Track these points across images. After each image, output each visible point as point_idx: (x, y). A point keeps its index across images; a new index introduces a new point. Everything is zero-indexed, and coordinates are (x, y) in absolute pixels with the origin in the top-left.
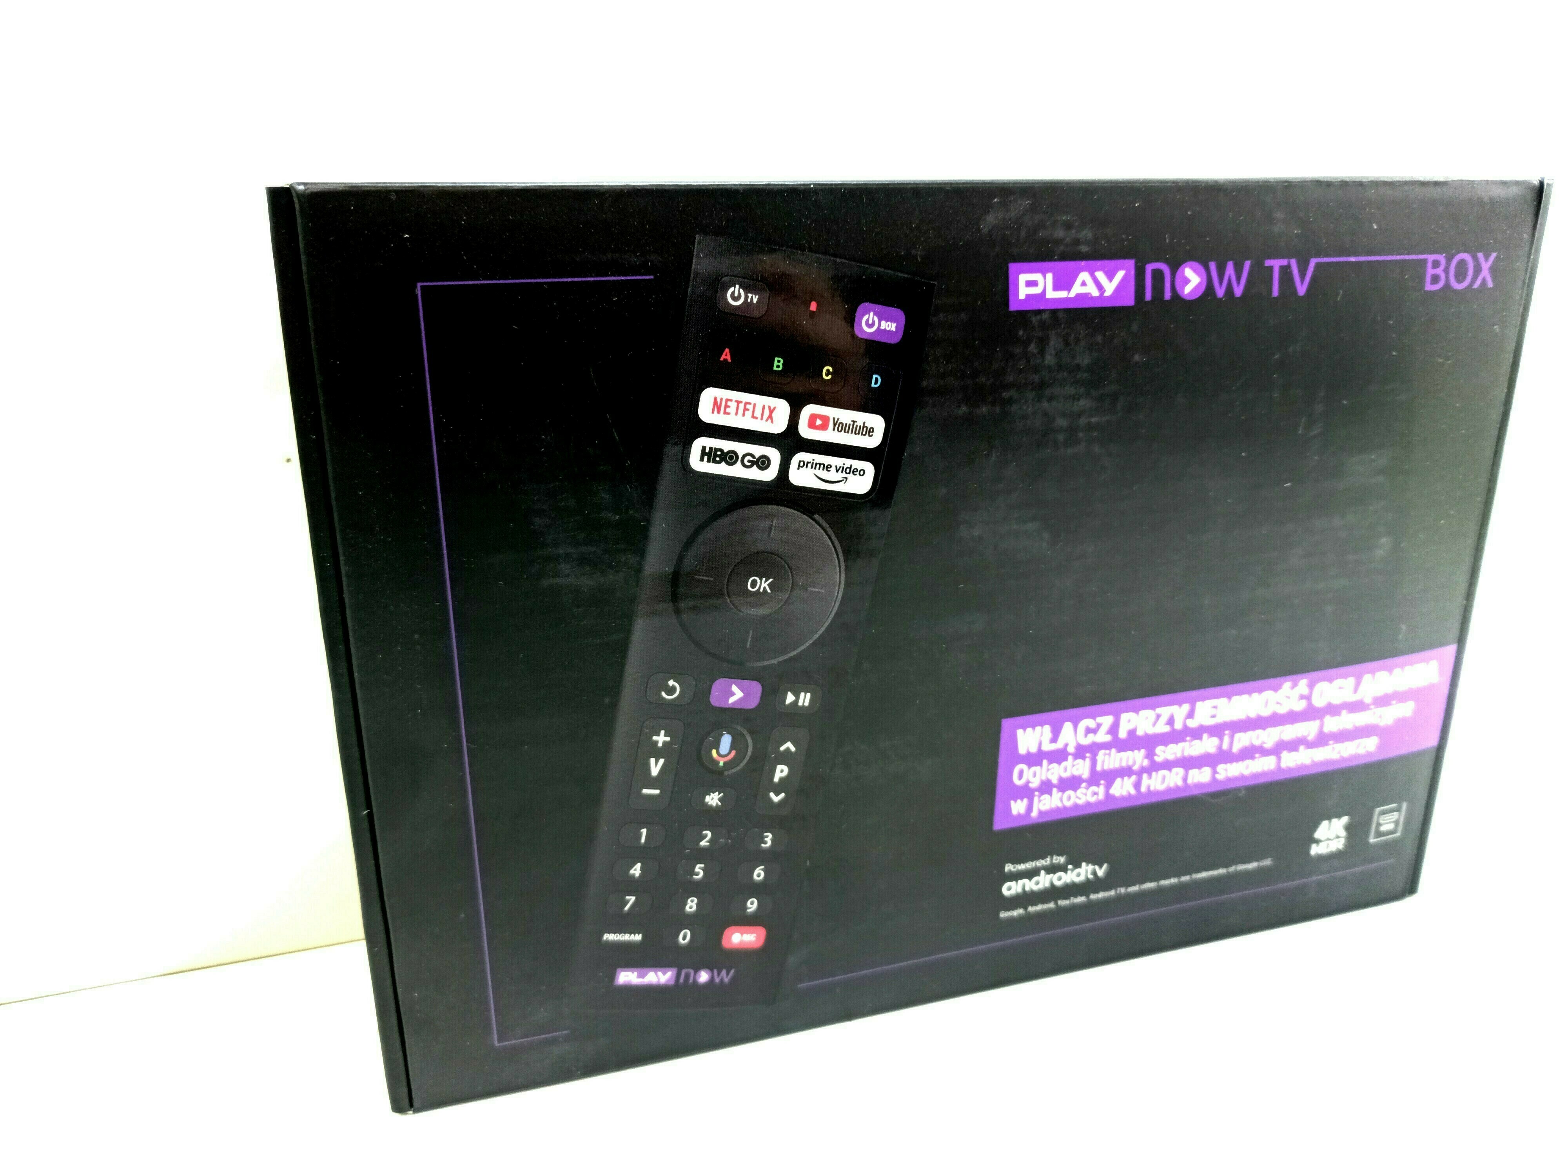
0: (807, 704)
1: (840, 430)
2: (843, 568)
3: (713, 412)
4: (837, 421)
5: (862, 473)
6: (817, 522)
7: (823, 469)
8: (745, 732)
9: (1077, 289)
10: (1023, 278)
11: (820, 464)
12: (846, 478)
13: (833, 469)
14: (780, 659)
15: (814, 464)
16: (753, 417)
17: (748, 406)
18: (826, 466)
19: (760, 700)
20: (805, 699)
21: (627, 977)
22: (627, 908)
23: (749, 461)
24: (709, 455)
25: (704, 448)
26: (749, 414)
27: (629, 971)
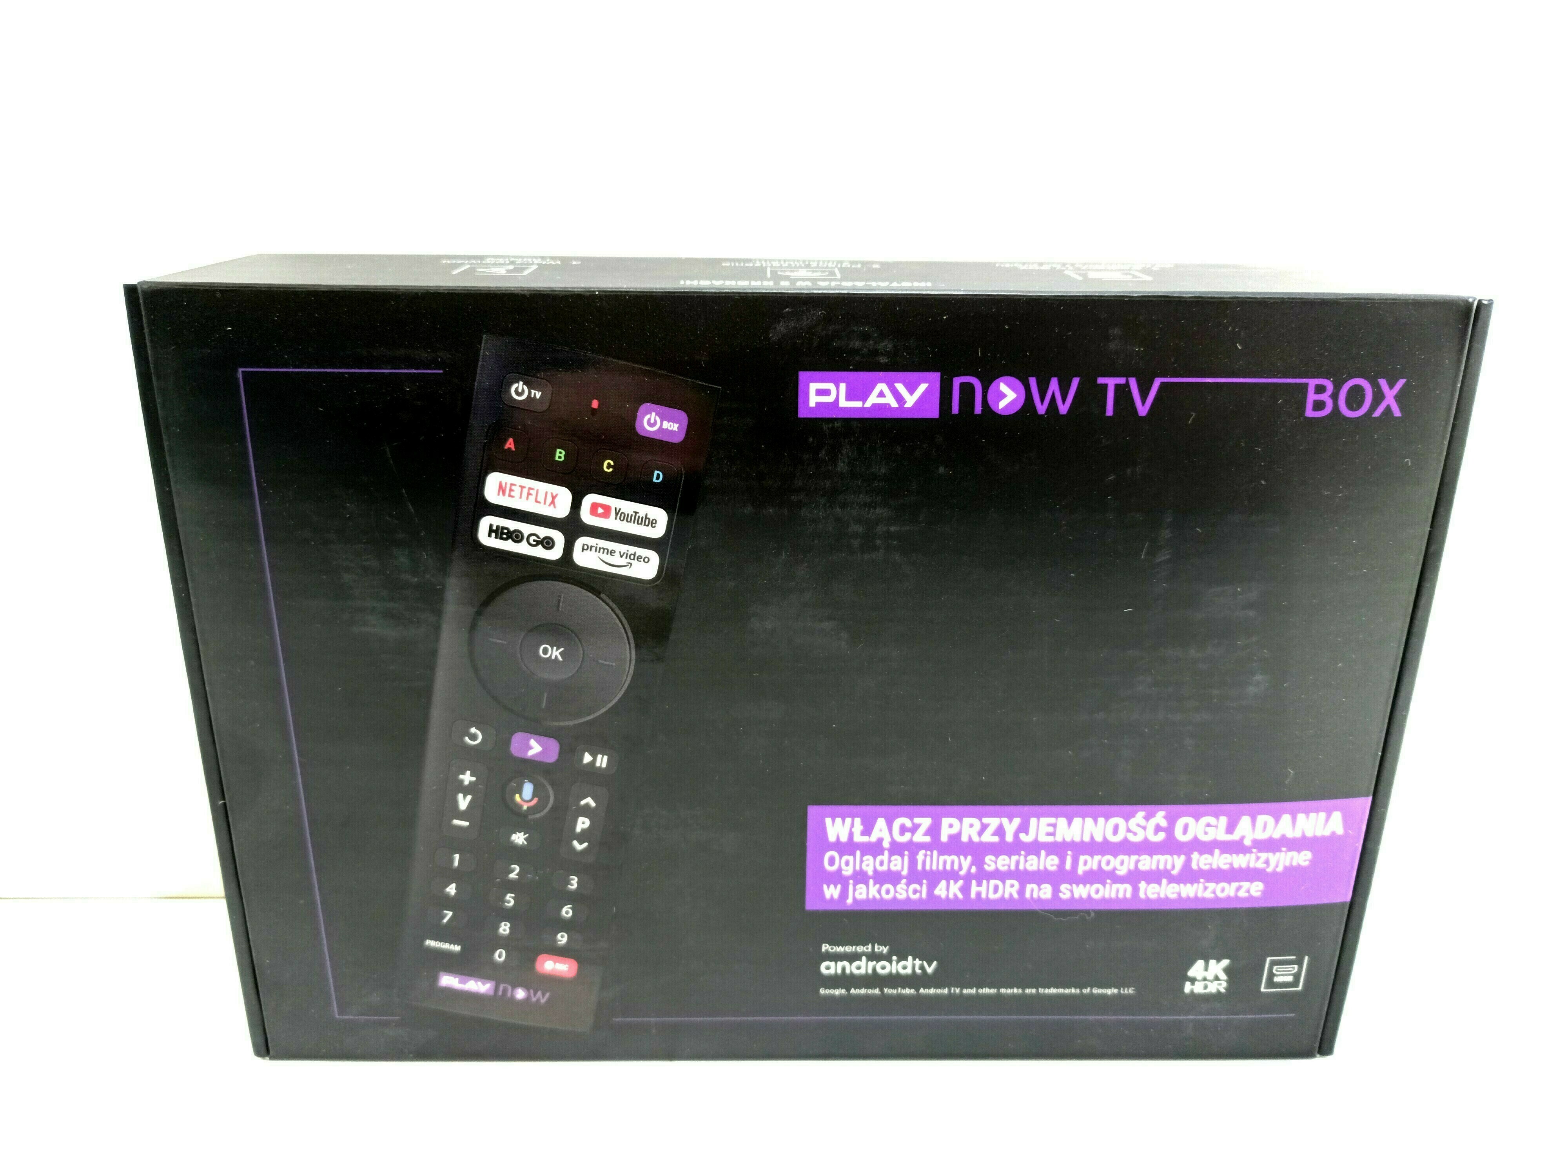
0: (604, 765)
1: (622, 519)
2: (633, 645)
3: (499, 494)
4: (619, 511)
5: (646, 560)
6: (603, 601)
7: (607, 554)
8: (545, 782)
9: (873, 399)
10: (814, 387)
11: (604, 549)
12: (631, 564)
13: (617, 554)
14: (577, 722)
15: (598, 549)
16: (536, 501)
17: (531, 491)
18: (609, 551)
19: (559, 756)
20: (602, 761)
21: (448, 981)
22: (445, 920)
23: (534, 541)
24: (496, 532)
25: (491, 526)
26: (532, 498)
27: (451, 976)
